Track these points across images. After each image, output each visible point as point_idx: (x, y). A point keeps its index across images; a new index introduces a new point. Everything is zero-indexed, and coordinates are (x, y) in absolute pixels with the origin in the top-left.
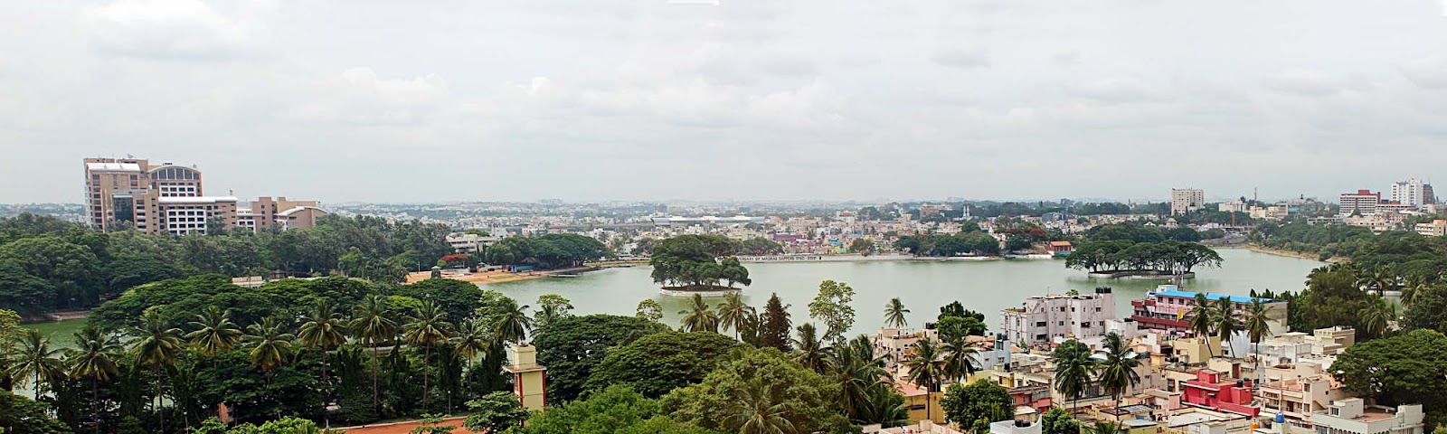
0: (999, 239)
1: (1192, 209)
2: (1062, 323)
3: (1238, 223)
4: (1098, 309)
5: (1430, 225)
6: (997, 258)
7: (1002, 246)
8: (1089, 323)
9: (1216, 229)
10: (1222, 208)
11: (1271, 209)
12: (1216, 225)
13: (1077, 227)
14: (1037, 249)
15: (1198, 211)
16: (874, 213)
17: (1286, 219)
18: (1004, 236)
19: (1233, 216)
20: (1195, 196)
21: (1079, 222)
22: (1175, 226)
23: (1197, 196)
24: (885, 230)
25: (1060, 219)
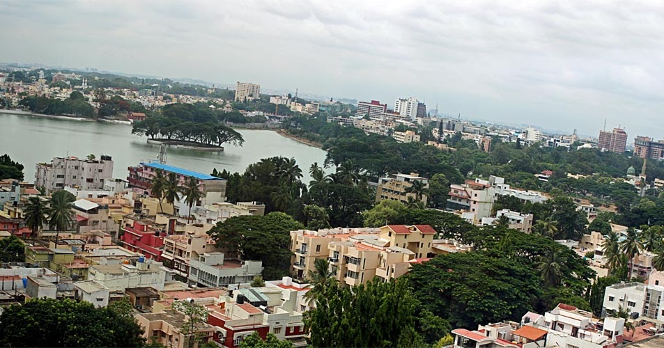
0: (95, 106)
1: (250, 98)
2: (75, 177)
3: (280, 114)
4: (100, 171)
5: (403, 134)
6: (91, 120)
7: (96, 111)
8: (92, 179)
9: (260, 116)
10: (273, 100)
11: (308, 105)
12: (261, 113)
13: (161, 102)
14: (121, 116)
15: (255, 101)
16: (19, 76)
17: (316, 114)
18: (99, 104)
19: (277, 108)
20: (254, 88)
21: (165, 98)
22: (230, 110)
23: (255, 89)
24: (21, 90)
25: (153, 94)
